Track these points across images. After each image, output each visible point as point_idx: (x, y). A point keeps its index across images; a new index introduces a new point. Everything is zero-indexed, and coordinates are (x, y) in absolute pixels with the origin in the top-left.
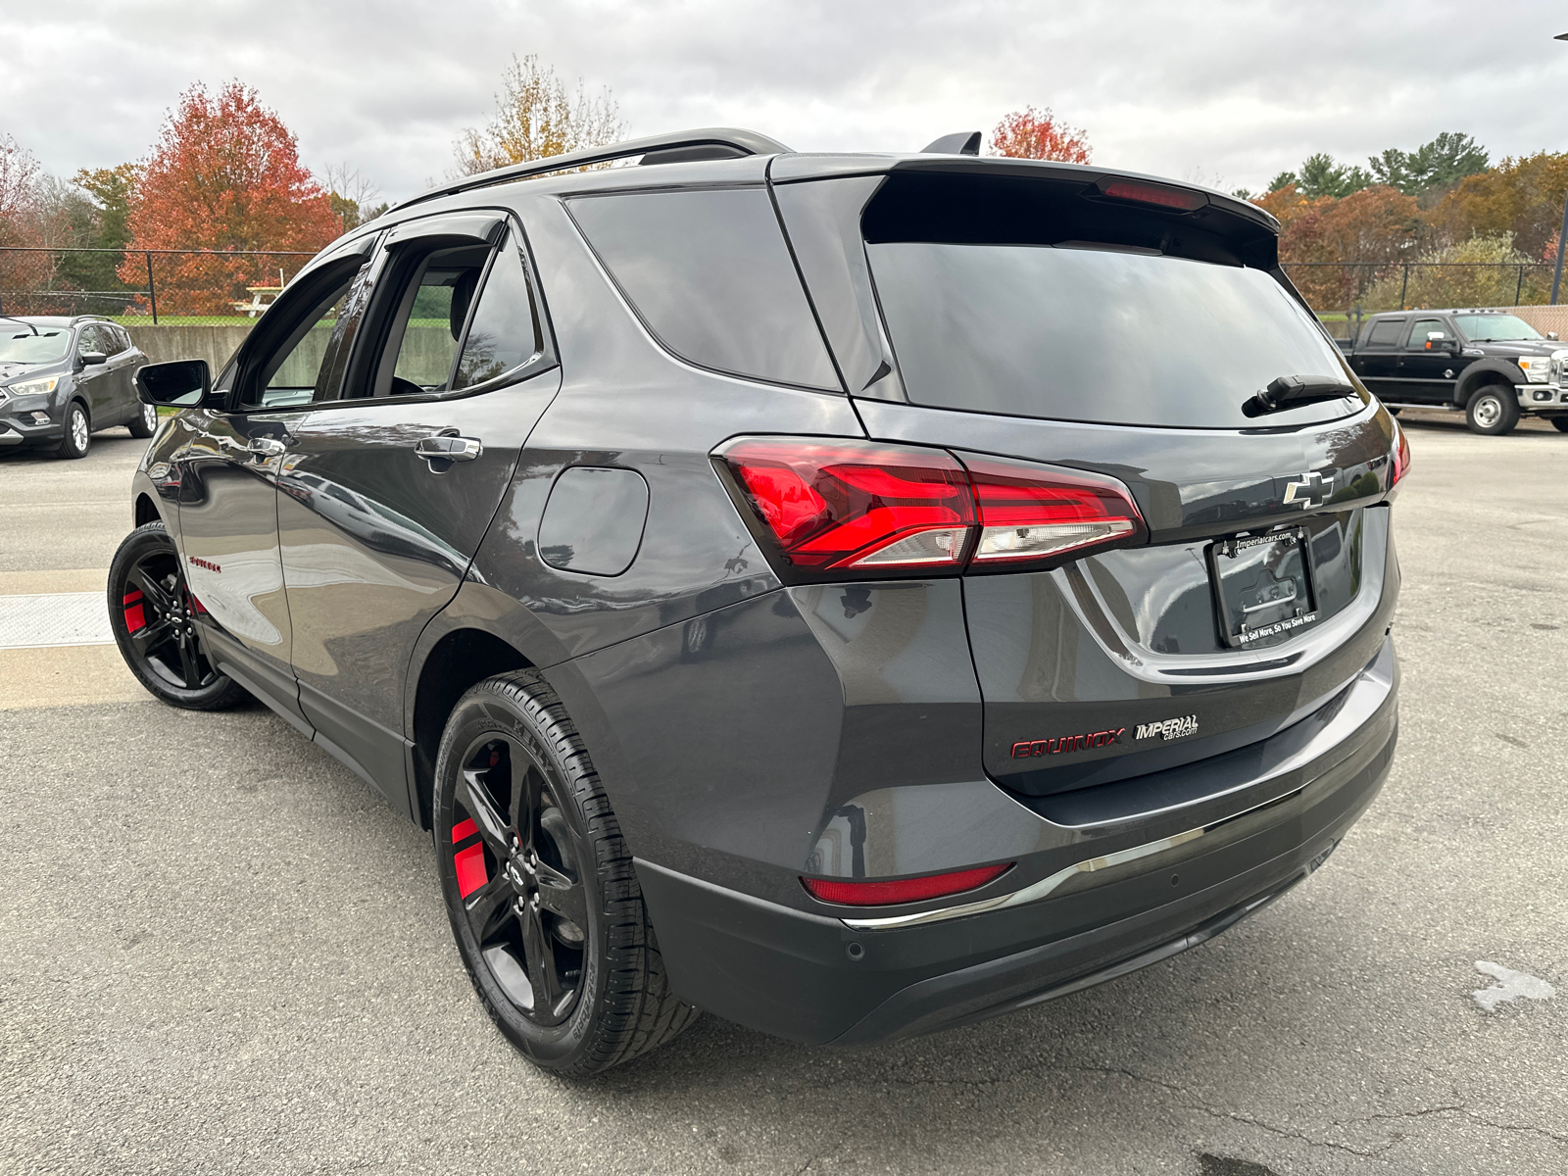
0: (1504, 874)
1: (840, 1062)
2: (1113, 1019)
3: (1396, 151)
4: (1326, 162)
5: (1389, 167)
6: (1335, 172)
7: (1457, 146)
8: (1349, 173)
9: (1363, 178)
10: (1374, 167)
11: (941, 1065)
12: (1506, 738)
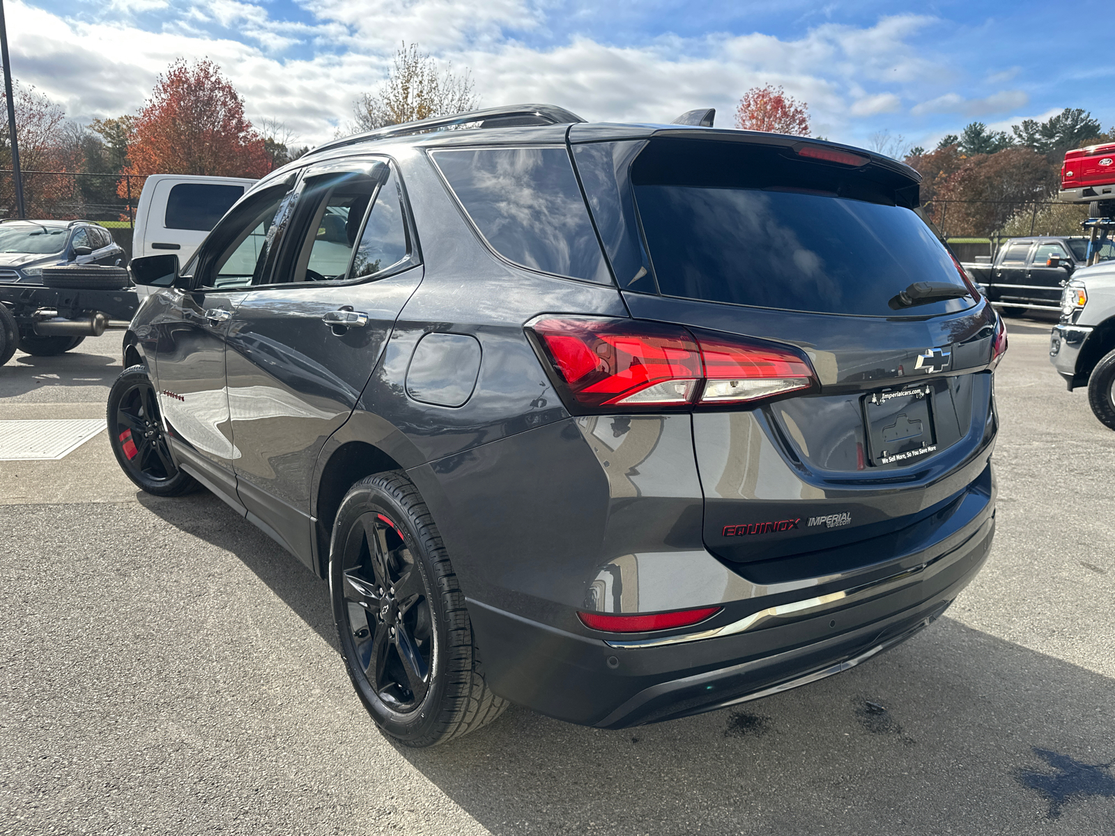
0: (1079, 680)
1: (527, 824)
2: (752, 795)
3: (1032, 121)
4: (980, 129)
5: (1027, 133)
6: (987, 136)
7: (1077, 119)
8: (998, 137)
9: (1007, 140)
10: (1016, 133)
11: (607, 830)
12: (1089, 566)
